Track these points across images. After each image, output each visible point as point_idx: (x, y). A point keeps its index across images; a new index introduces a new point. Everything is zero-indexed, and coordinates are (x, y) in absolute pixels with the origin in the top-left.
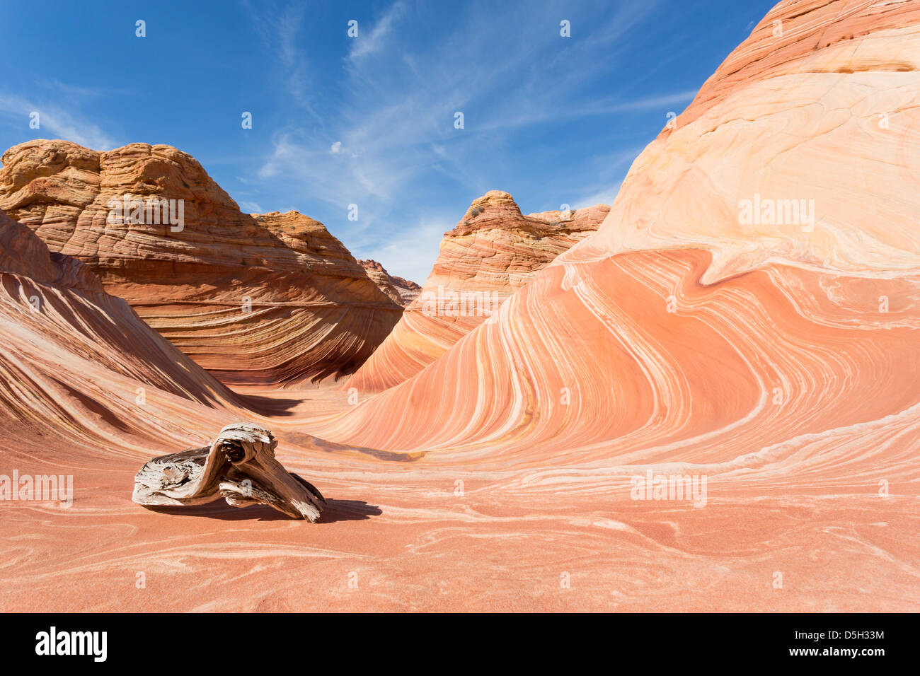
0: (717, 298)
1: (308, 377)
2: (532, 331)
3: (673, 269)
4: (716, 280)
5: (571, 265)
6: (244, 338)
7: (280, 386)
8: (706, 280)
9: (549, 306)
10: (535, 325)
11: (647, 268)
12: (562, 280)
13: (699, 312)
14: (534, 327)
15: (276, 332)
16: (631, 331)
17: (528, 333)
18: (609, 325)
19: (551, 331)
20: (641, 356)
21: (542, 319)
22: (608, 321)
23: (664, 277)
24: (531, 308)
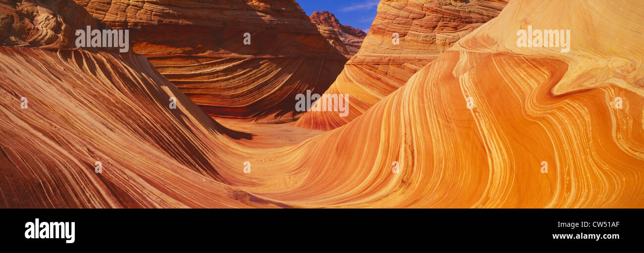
0: (560, 109)
1: (272, 113)
2: (422, 111)
3: (535, 75)
4: (563, 92)
5: (465, 53)
6: (226, 83)
7: (252, 120)
8: (556, 91)
9: (439, 91)
10: (426, 105)
11: (515, 71)
12: (455, 65)
13: (543, 118)
14: (424, 107)
15: (249, 78)
16: (491, 127)
17: (420, 112)
18: (476, 117)
19: (436, 113)
20: (490, 148)
21: (432, 102)
22: (477, 114)
23: (525, 81)
24: (426, 90)
